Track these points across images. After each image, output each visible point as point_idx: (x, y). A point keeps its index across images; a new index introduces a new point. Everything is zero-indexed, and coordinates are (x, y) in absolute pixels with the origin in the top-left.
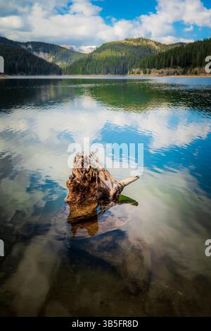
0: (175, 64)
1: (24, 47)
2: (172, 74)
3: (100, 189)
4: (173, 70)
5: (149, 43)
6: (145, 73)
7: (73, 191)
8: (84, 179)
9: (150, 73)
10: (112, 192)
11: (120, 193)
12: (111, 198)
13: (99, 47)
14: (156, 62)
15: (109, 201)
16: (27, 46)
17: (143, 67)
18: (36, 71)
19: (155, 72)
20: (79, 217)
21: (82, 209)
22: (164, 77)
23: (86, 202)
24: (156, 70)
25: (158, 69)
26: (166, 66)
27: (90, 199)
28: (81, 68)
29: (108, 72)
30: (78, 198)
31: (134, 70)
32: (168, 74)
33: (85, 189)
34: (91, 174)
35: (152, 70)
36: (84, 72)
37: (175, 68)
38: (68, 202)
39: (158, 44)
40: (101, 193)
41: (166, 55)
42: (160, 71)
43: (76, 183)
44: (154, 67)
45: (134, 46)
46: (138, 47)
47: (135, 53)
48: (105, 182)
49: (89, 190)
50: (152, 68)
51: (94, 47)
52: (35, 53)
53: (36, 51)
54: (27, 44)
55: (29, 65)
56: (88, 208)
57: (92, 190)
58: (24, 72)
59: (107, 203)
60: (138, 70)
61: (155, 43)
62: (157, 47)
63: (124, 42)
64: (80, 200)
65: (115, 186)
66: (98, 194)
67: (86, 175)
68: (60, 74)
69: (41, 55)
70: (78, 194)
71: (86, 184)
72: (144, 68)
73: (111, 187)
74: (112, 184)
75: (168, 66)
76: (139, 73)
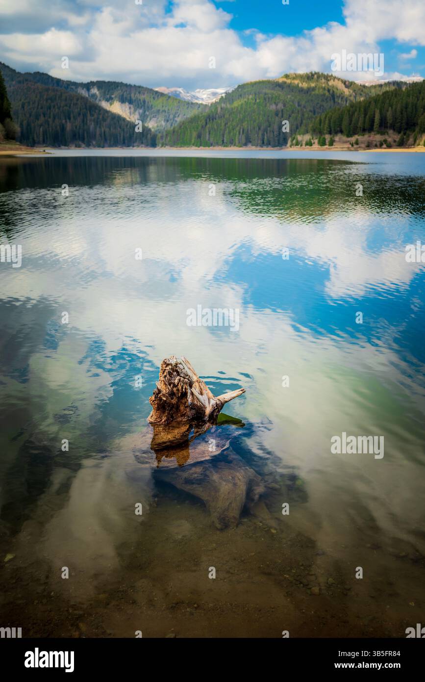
0: (384, 126)
1: (83, 92)
2: (376, 146)
3: (193, 407)
4: (378, 138)
5: (331, 83)
6: (322, 143)
7: (158, 409)
8: (172, 394)
9: (331, 144)
10: (208, 410)
11: (219, 411)
12: (206, 418)
13: (230, 90)
14: (345, 123)
15: (204, 422)
16: (88, 90)
17: (318, 132)
18: (106, 140)
19: (341, 141)
20: (164, 443)
21: (168, 433)
22: (361, 152)
23: (174, 424)
24: (345, 138)
25: (349, 135)
26: (364, 130)
27: (180, 419)
28: (194, 134)
29: (247, 142)
30: (164, 419)
31: (299, 138)
32: (369, 146)
33: (173, 407)
34: (180, 388)
35: (337, 138)
36: (201, 142)
37: (382, 134)
38: (151, 423)
39: (348, 84)
40: (193, 411)
41: (365, 108)
42: (353, 139)
43: (161, 399)
44: (341, 132)
45: (301, 90)
46: (309, 90)
47: (303, 103)
48: (200, 397)
49: (178, 408)
50: (336, 133)
51: (221, 91)
52: (105, 105)
53: (107, 100)
54: (88, 86)
55: (92, 127)
56: (176, 431)
57: (182, 408)
58: (83, 140)
59: (202, 426)
60: (307, 137)
61: (344, 82)
62: (347, 92)
63: (281, 81)
64: (166, 420)
65: (213, 402)
66: (190, 413)
67: (175, 389)
68: (153, 145)
69: (117, 108)
70: (164, 413)
71: (174, 401)
72: (321, 133)
73: (207, 404)
74: (209, 399)
75: (368, 129)
76: (310, 144)
